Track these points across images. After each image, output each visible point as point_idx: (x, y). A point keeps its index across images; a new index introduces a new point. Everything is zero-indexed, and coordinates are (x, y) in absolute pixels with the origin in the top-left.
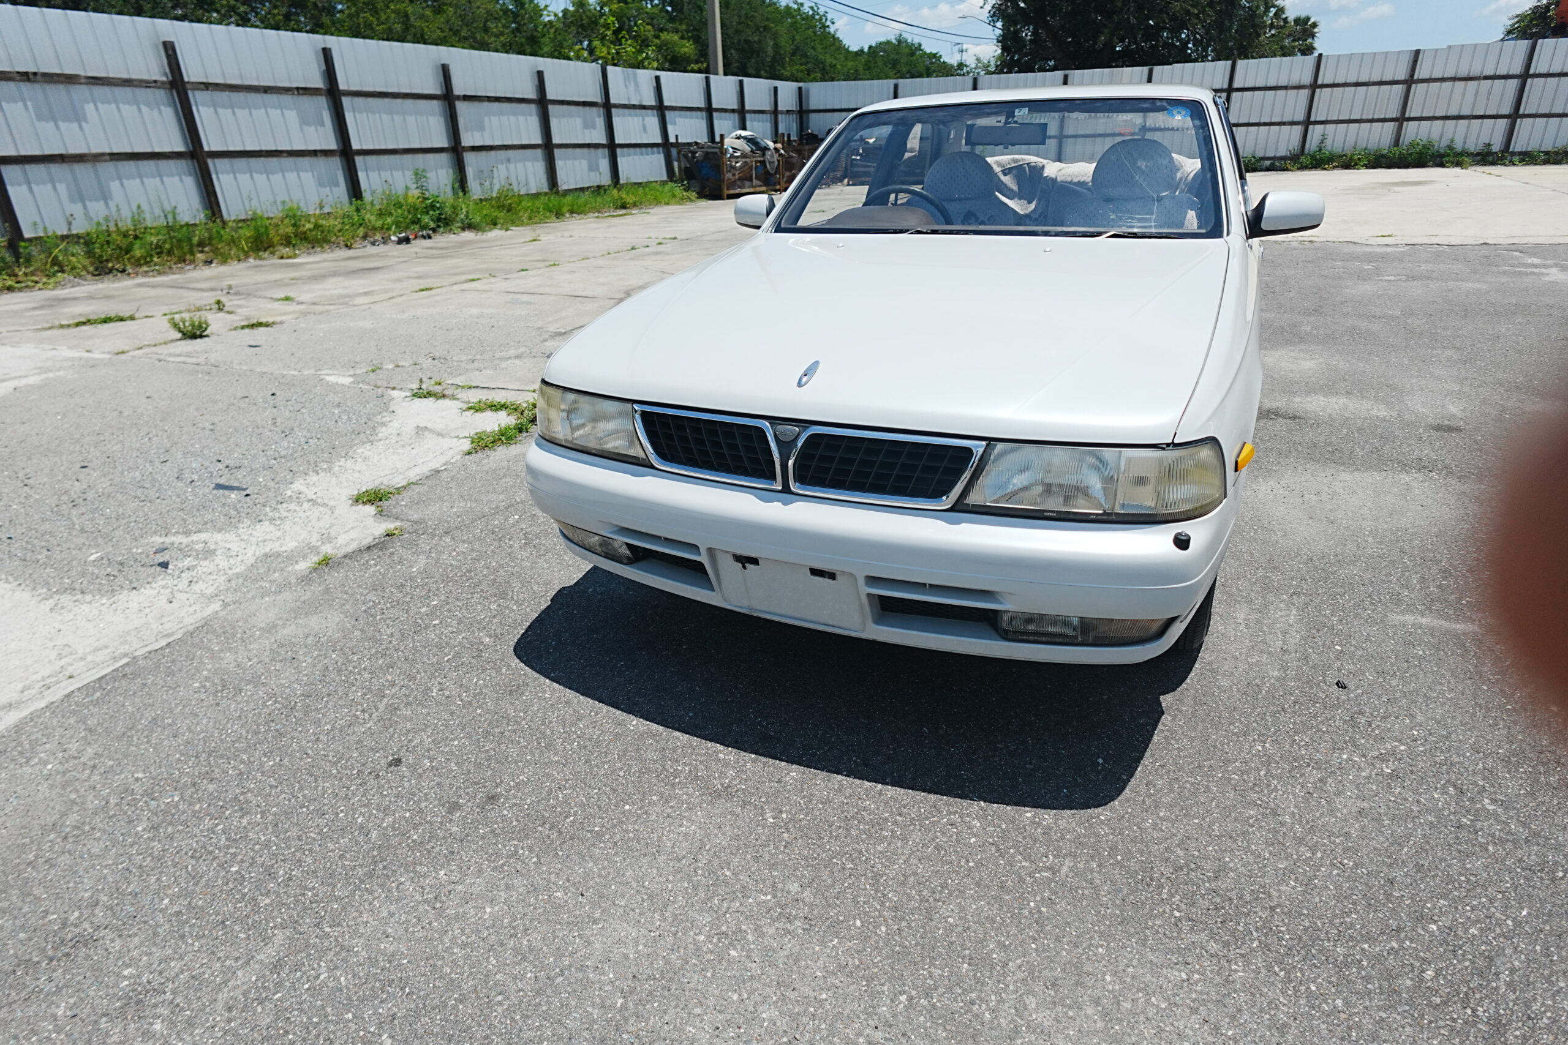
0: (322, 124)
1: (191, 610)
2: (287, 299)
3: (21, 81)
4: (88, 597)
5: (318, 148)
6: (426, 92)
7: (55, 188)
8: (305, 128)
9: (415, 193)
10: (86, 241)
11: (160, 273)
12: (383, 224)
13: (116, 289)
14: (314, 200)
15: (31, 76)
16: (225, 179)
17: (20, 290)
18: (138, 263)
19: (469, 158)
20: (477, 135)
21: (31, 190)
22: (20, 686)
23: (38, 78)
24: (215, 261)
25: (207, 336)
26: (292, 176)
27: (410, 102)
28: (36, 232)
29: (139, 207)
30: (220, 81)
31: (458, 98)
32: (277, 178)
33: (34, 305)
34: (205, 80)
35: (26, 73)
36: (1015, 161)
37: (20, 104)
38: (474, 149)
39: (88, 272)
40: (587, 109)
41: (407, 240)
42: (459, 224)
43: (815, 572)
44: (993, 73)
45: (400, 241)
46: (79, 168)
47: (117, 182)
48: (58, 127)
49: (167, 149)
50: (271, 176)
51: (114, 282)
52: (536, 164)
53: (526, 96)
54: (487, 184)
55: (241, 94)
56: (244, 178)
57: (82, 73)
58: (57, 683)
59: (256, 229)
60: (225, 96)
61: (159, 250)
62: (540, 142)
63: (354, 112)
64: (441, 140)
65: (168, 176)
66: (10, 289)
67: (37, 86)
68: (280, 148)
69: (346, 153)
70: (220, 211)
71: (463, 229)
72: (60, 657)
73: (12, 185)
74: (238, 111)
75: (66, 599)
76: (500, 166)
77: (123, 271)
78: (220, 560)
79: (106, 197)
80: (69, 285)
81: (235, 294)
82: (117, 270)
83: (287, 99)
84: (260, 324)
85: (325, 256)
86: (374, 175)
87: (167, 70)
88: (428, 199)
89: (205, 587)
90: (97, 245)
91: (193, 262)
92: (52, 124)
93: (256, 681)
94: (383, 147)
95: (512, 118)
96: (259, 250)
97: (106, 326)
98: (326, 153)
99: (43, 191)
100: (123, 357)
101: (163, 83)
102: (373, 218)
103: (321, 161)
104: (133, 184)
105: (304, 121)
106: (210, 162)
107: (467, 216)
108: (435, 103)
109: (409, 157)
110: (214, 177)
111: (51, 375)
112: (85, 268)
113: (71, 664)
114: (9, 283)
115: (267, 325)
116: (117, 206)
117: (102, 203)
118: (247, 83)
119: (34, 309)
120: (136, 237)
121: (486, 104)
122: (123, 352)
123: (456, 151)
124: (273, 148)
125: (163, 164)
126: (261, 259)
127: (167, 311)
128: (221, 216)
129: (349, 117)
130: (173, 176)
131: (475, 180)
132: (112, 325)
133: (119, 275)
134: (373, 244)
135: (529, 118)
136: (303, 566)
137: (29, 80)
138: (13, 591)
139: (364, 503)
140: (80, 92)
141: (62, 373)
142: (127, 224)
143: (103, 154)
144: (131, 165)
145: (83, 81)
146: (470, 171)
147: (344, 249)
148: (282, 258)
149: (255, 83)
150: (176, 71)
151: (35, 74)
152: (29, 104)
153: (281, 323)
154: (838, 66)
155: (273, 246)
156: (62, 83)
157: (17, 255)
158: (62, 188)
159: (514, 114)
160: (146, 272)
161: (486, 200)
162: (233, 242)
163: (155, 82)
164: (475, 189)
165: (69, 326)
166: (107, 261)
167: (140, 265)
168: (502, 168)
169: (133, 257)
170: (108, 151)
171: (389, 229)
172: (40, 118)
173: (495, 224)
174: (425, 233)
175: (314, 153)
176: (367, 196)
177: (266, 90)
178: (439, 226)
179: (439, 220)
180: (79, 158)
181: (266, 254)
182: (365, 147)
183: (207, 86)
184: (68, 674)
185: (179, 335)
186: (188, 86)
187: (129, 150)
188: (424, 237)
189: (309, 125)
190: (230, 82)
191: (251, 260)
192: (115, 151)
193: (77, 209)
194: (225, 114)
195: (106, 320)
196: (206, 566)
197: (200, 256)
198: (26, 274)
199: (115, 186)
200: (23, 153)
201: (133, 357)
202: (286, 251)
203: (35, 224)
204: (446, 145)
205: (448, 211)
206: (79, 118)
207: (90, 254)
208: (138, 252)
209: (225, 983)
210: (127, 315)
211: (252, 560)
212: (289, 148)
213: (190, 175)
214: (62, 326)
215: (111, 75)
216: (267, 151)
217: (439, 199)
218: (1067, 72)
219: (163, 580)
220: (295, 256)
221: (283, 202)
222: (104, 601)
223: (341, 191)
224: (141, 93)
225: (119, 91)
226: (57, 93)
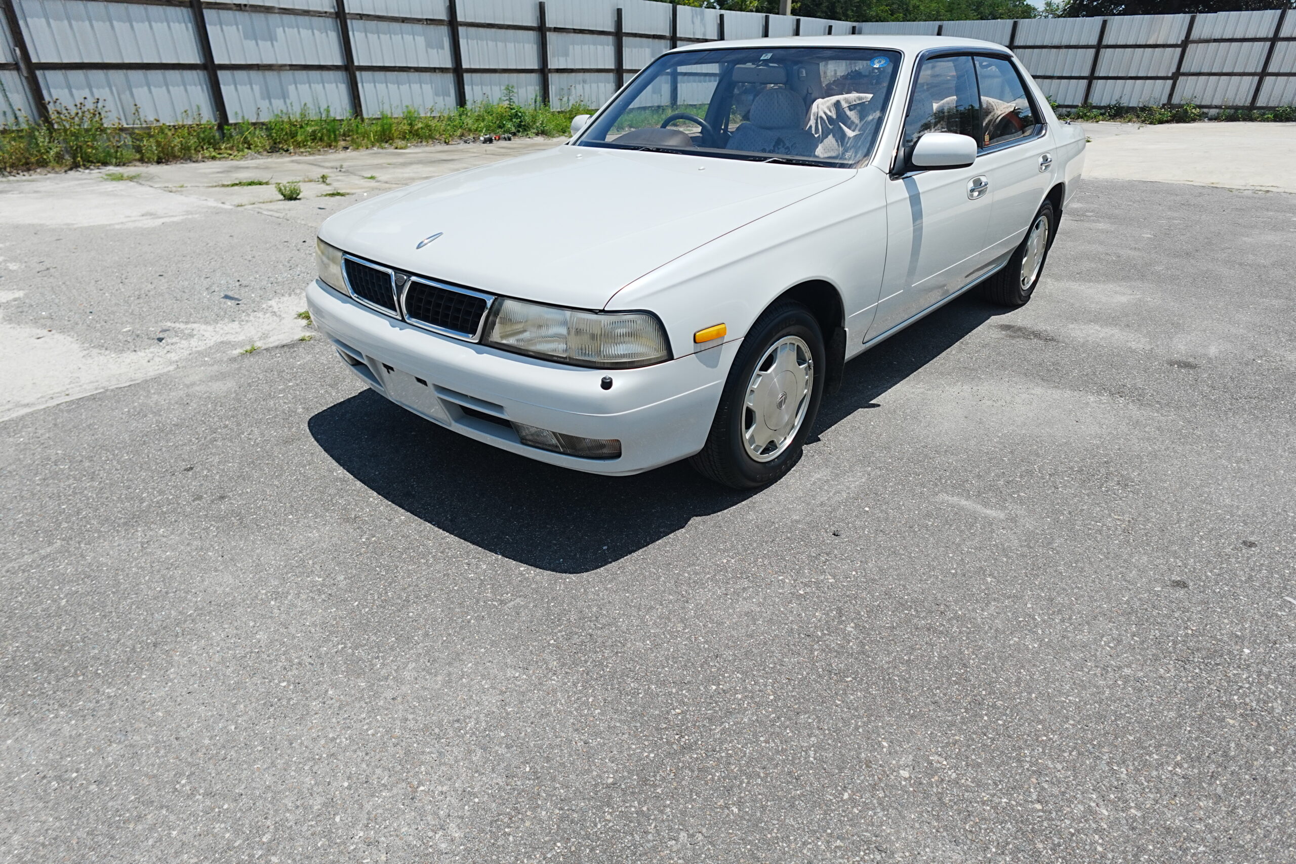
0: (443, 48)
1: (157, 368)
2: (372, 178)
3: (236, 10)
4: (108, 352)
5: (438, 66)
6: (525, 24)
7: (252, 88)
8: (429, 50)
9: (506, 104)
10: (267, 127)
11: (310, 154)
12: (477, 128)
13: (276, 163)
14: (429, 105)
15: (243, 7)
16: (368, 87)
17: (220, 159)
18: (298, 145)
19: (553, 78)
20: (562, 59)
21: (236, 89)
22: (40, 395)
23: (247, 8)
24: (351, 148)
25: (299, 199)
26: (416, 87)
27: (511, 32)
28: (237, 119)
29: (305, 104)
30: (372, 13)
31: (550, 29)
32: (405, 88)
33: (219, 170)
34: (361, 12)
35: (240, 5)
36: (860, 99)
37: (234, 27)
38: (559, 71)
39: (266, 150)
40: (656, 41)
41: (490, 141)
42: (535, 131)
43: (419, 380)
44: (1059, 17)
45: (485, 142)
46: (269, 74)
47: (293, 86)
48: (257, 44)
49: (329, 63)
50: (400, 86)
51: (278, 158)
52: (607, 85)
53: (605, 30)
54: (565, 99)
55: (385, 23)
56: (381, 87)
57: (277, 5)
58: (58, 397)
59: (382, 126)
60: (372, 24)
61: (314, 137)
62: (613, 67)
63: (467, 38)
64: (533, 63)
65: (328, 83)
66: (214, 158)
67: (246, 14)
68: (409, 65)
69: (458, 71)
70: (361, 110)
71: (537, 134)
72: (71, 383)
73: (224, 85)
74: (382, 36)
75: (95, 351)
76: (577, 86)
77: (287, 150)
78: (194, 342)
79: (284, 96)
80: (250, 158)
81: (344, 172)
82: (283, 149)
83: (418, 27)
84: (338, 194)
85: (428, 149)
86: (477, 89)
87: (335, 4)
88: (514, 109)
89: (173, 356)
90: (274, 131)
91: (336, 147)
92: (254, 42)
93: (157, 413)
94: (487, 67)
95: (592, 47)
96: (382, 141)
97: (250, 187)
98: (443, 70)
99: (244, 89)
100: (240, 209)
101: (331, 13)
102: (470, 122)
103: (438, 76)
104: (304, 88)
105: (429, 45)
106: (358, 74)
107: (542, 124)
108: (531, 33)
109: (506, 75)
110: (360, 85)
111: (190, 217)
112: (263, 146)
113: (72, 388)
114: (213, 154)
115: (342, 195)
116: (291, 104)
117: (282, 100)
118: (390, 15)
119: (218, 172)
120: (301, 127)
121: (572, 35)
122: (241, 206)
123: (543, 71)
124: (405, 65)
125: (325, 73)
126: (382, 148)
127: (290, 181)
128: (362, 115)
129: (462, 42)
130: (331, 83)
131: (556, 96)
132: (254, 187)
133: (284, 153)
134: (465, 142)
135: (606, 47)
136: (239, 351)
137: (241, 10)
138: (72, 342)
139: (303, 318)
140: (274, 18)
141: (197, 216)
142: (296, 117)
143: (285, 65)
144: (304, 73)
145: (276, 11)
146: (552, 90)
147: (443, 144)
148: (396, 148)
149: (396, 15)
150: (340, 6)
151: (245, 5)
152: (240, 27)
153: (353, 194)
154: (922, 8)
155: (392, 139)
156: (263, 12)
157: (223, 135)
158: (256, 88)
159: (594, 44)
160: (302, 152)
161: (562, 112)
162: (365, 135)
163: (326, 12)
164: (555, 104)
165: (228, 186)
166: (280, 143)
167: (300, 147)
168: (579, 87)
169: (296, 141)
170: (289, 63)
171: (481, 131)
172: (246, 37)
173: (564, 132)
174: (506, 135)
175: (434, 70)
176: (469, 105)
177: (404, 20)
178: (519, 131)
179: (519, 126)
180: (269, 67)
181: (387, 145)
182: (473, 67)
183: (361, 16)
184: (67, 393)
185: (282, 197)
186: (348, 16)
187: (303, 63)
188: (505, 139)
189: (432, 48)
190: (378, 13)
191: (375, 149)
192: (294, 63)
193: (264, 104)
194: (373, 37)
195: (251, 184)
196: (184, 343)
197: (342, 143)
198: (226, 148)
199: (291, 88)
200: (233, 62)
201: (245, 209)
202: (400, 143)
203: (236, 113)
204: (536, 67)
205: (528, 119)
206: (272, 38)
207: (269, 136)
208: (299, 138)
209: (15, 560)
210: (264, 181)
211: (212, 344)
212: (416, 65)
213: (344, 83)
214: (223, 186)
215: (297, 7)
216: (399, 67)
217: (522, 110)
218: (1106, 18)
219: (155, 349)
220: (405, 148)
221: (407, 107)
222: (113, 356)
223: (452, 100)
224: (315, 20)
225: (300, 19)
226: (259, 19)
